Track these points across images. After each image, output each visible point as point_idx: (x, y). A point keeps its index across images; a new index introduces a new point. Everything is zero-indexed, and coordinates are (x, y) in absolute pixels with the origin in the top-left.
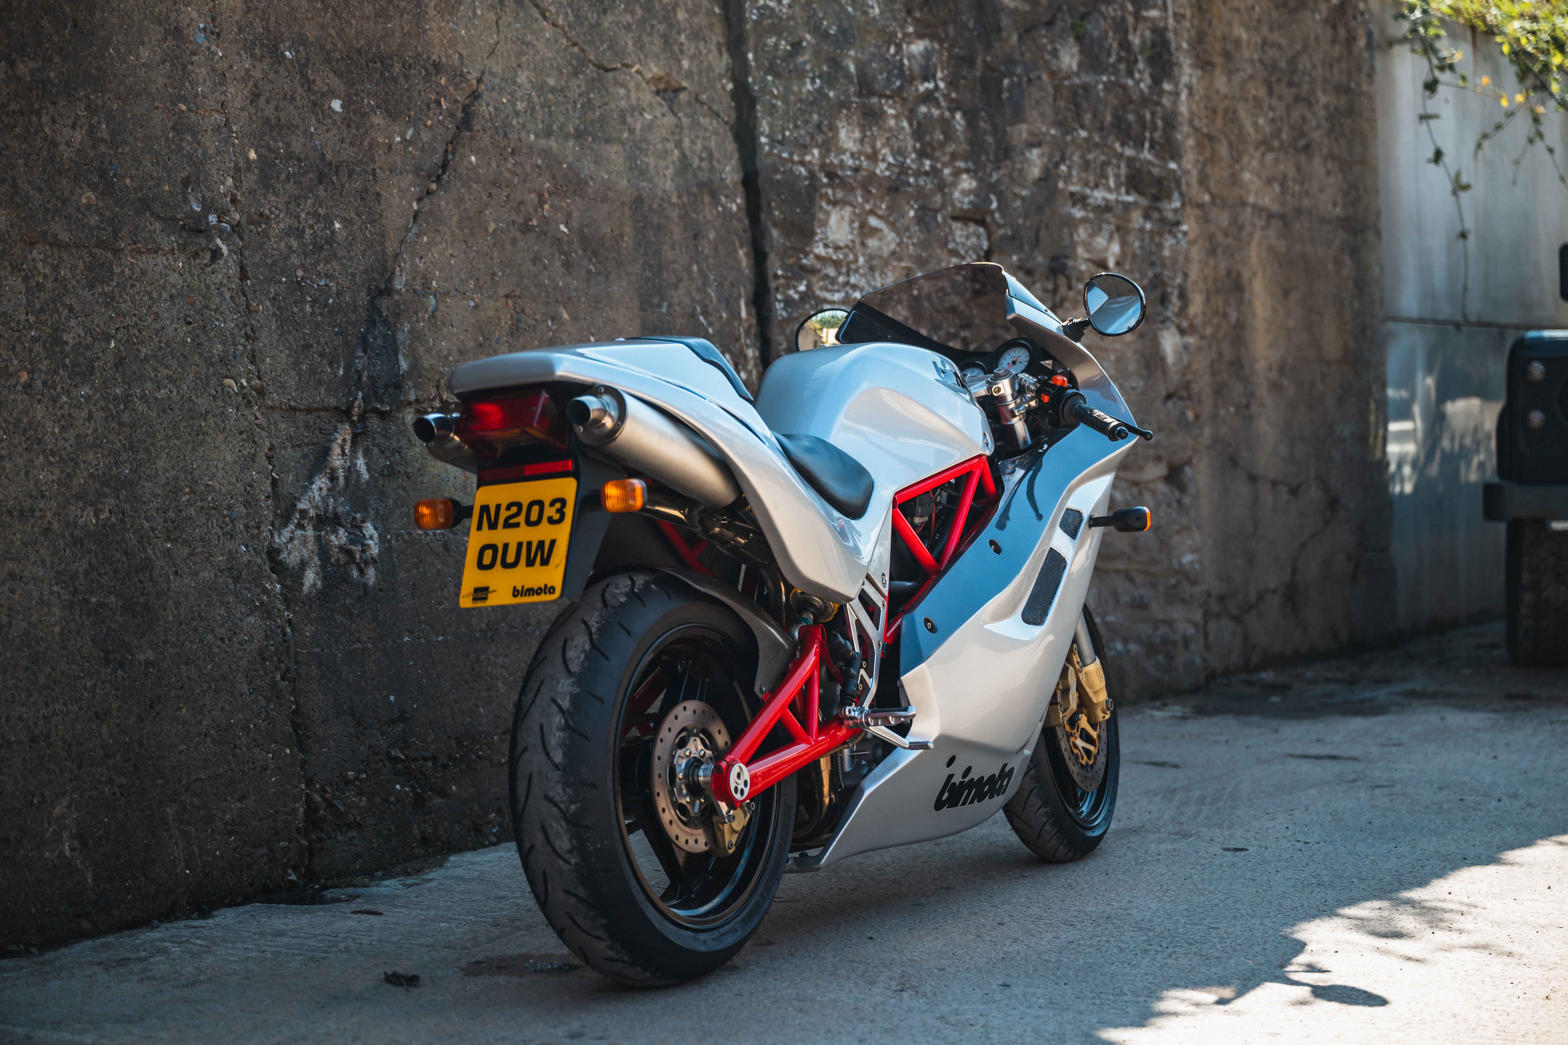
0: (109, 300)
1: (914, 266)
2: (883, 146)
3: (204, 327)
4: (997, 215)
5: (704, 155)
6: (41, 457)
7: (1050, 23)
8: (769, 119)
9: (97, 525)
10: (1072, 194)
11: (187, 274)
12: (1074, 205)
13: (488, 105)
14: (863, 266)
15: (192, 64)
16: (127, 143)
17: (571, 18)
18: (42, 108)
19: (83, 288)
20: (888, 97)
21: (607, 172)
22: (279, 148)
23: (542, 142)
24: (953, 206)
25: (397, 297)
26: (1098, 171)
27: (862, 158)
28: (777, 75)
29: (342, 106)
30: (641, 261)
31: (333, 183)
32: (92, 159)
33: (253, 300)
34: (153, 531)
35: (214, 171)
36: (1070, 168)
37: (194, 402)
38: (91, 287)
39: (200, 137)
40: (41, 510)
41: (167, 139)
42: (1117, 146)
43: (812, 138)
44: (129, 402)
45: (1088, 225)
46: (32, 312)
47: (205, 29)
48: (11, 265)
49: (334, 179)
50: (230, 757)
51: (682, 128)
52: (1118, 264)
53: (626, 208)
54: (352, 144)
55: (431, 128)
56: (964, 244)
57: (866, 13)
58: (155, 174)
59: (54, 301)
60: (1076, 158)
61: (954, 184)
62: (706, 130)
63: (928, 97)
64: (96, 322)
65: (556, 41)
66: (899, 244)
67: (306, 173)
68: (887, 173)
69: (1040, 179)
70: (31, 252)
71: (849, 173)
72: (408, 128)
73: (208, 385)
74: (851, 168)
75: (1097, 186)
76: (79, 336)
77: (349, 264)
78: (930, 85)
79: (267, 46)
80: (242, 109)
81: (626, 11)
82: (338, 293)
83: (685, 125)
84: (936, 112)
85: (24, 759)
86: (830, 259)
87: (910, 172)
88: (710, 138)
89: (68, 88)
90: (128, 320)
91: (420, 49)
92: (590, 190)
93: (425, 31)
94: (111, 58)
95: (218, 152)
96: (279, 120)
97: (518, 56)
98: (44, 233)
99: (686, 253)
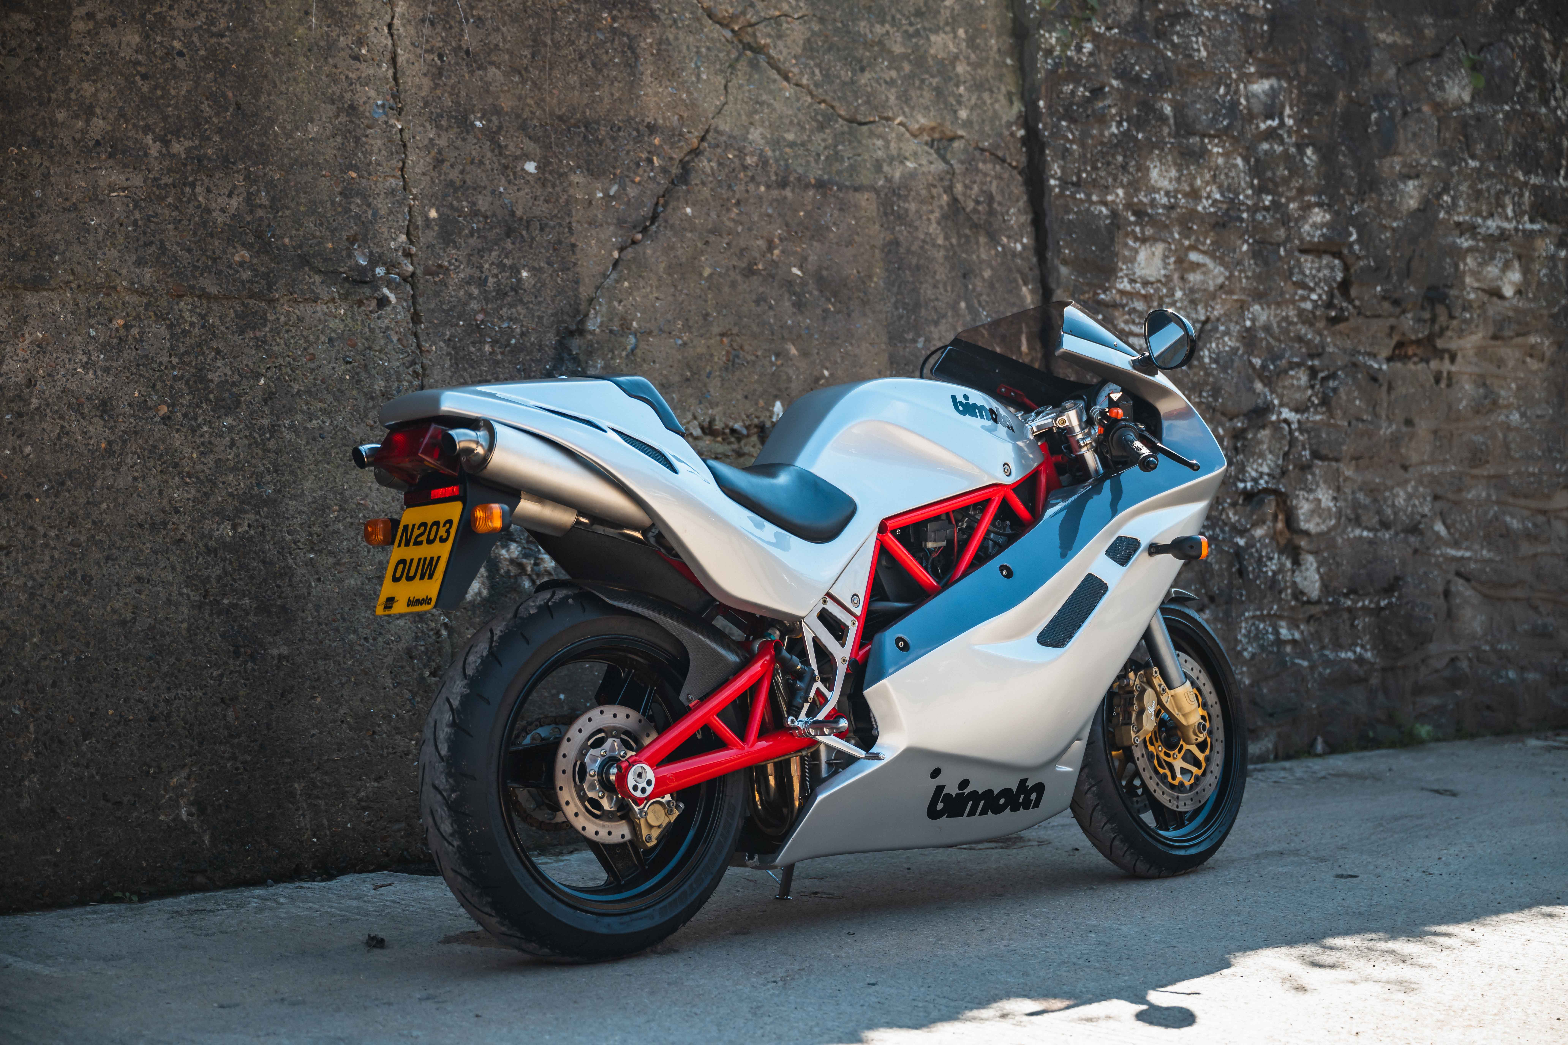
0: (261, 343)
1: (1250, 299)
2: (1207, 183)
3: (366, 366)
4: (1356, 247)
5: (982, 199)
6: (177, 479)
7: (1436, 56)
8: (1062, 163)
9: (233, 537)
10: (1458, 224)
11: (349, 320)
12: (1461, 235)
13: (709, 161)
14: (1181, 300)
15: (367, 136)
16: (288, 208)
17: (818, 76)
18: (196, 180)
19: (233, 333)
20: (1212, 137)
21: (855, 217)
22: (463, 207)
23: (775, 193)
24: (1302, 240)
25: (590, 337)
26: (1493, 201)
27: (1180, 196)
28: (1072, 120)
29: (537, 168)
30: (893, 300)
31: (522, 236)
32: (248, 223)
33: (426, 341)
34: (295, 543)
35: (384, 229)
36: (1453, 198)
37: (349, 432)
38: (242, 332)
39: (371, 200)
40: (174, 523)
41: (333, 203)
42: (1520, 175)
43: (1115, 180)
44: (275, 431)
45: (1477, 255)
46: (176, 355)
47: (383, 106)
48: (156, 315)
49: (524, 233)
50: (368, 742)
51: (954, 174)
52: (1519, 292)
53: (877, 251)
54: (547, 201)
55: (639, 183)
56: (1314, 277)
57: (1191, 56)
58: (318, 233)
59: (199, 345)
60: (1464, 188)
61: (1303, 218)
62: (986, 175)
63: (1271, 135)
64: (245, 362)
65: (798, 100)
66: (1230, 278)
67: (492, 228)
68: (1212, 210)
69: (1419, 210)
70: (178, 304)
71: (1160, 211)
72: (612, 185)
73: (366, 416)
74: (1164, 206)
75: (1491, 215)
76: (226, 375)
77: (536, 308)
78: (1275, 123)
79: (456, 118)
80: (424, 174)
81: (889, 68)
82: (523, 334)
83: (957, 171)
84: (1279, 149)
85: (142, 735)
86: (1138, 293)
87: (1242, 208)
88: (991, 182)
89: (226, 162)
90: (280, 361)
91: (632, 113)
92: (832, 235)
93: (638, 97)
94: (276, 135)
95: (391, 212)
96: (465, 182)
97: (750, 114)
98: (193, 287)
99: (952, 291)
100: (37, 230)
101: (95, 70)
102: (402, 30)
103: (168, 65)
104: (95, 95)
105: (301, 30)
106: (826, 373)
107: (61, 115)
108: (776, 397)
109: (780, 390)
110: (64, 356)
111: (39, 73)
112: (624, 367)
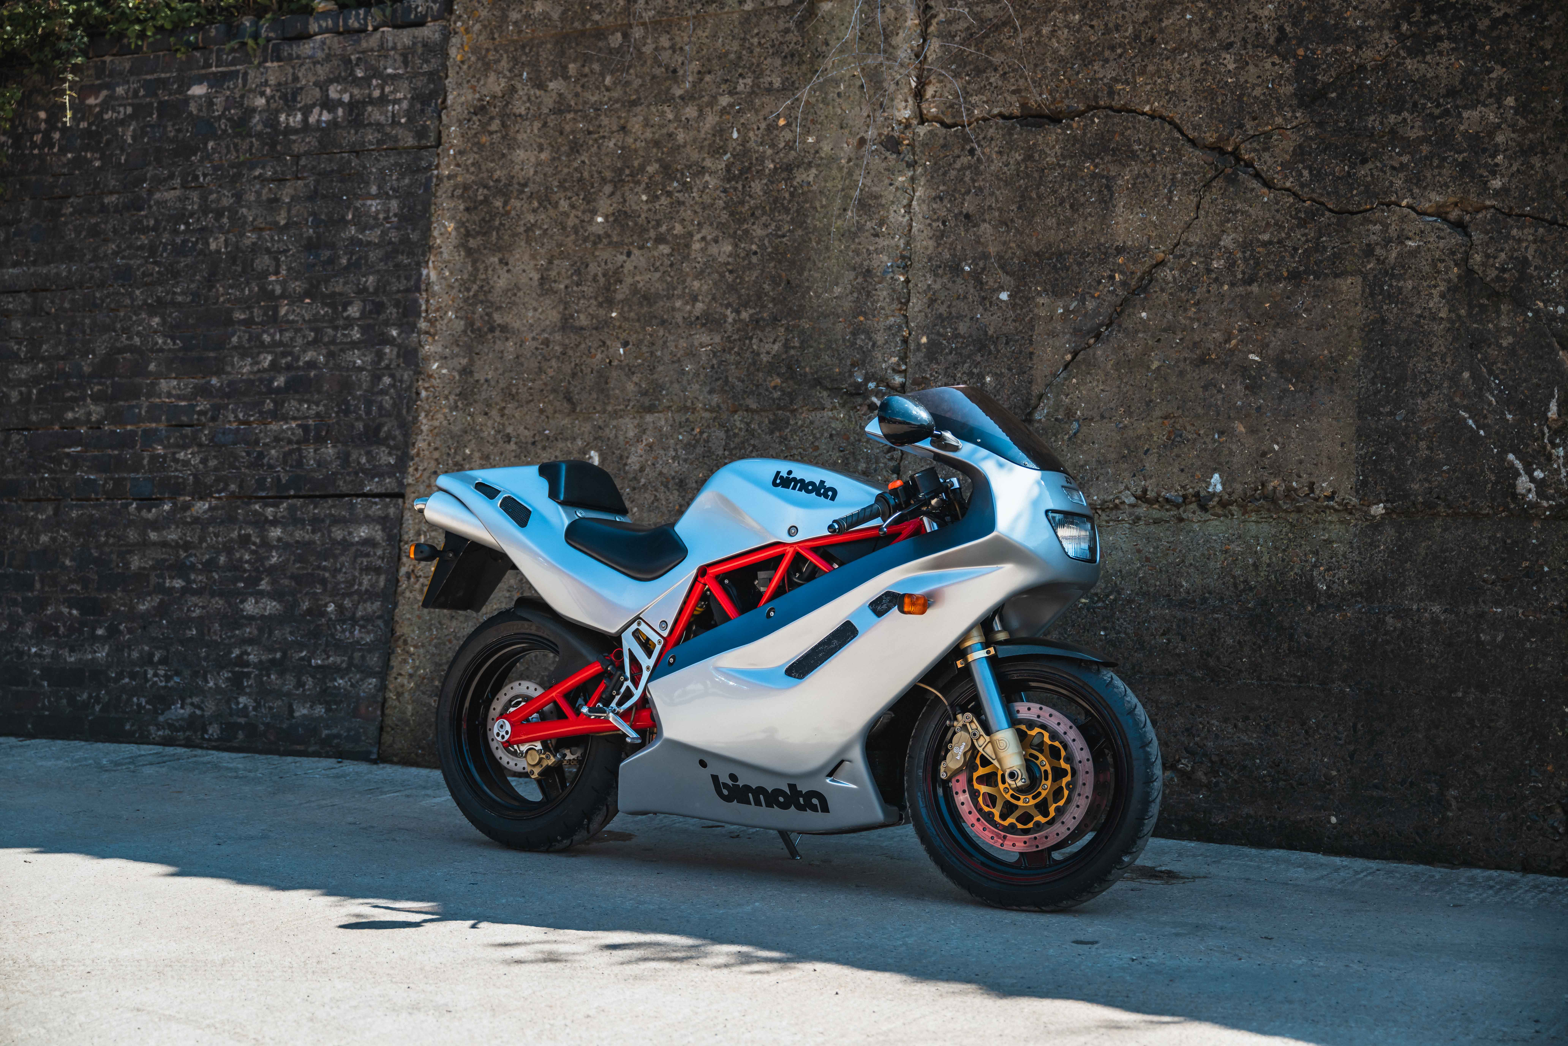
3: (854, 453)
5: (1510, 266)
11: (846, 421)
13: (1171, 270)
16: (811, 347)
17: (1306, 177)
21: (1332, 302)
22: (947, 333)
23: (1240, 290)
25: (1036, 425)
29: (1009, 296)
30: (1370, 376)
31: (990, 350)
32: (783, 359)
35: (879, 355)
38: (772, 432)
39: (873, 335)
41: (844, 340)
47: (892, 266)
48: (719, 424)
49: (992, 347)
51: (1472, 245)
53: (1355, 331)
54: (1014, 321)
55: (1098, 297)
58: (830, 362)
59: (743, 443)
62: (1520, 241)
65: (1278, 202)
67: (967, 346)
70: (733, 416)
72: (1072, 301)
79: (950, 267)
80: (920, 311)
81: (1401, 154)
83: (1478, 242)
88: (1527, 248)
89: (775, 320)
90: (795, 451)
91: (1102, 240)
92: (1300, 322)
93: (1108, 227)
94: (811, 297)
95: (886, 342)
96: (951, 313)
97: (1221, 224)
98: (741, 405)
99: (1453, 362)
100: (655, 376)
101: (702, 272)
102: (917, 209)
103: (746, 262)
104: (699, 288)
105: (839, 222)
106: (1276, 447)
107: (678, 304)
108: (1215, 470)
109: (1220, 464)
110: (662, 452)
111: (669, 279)
112: (1065, 448)
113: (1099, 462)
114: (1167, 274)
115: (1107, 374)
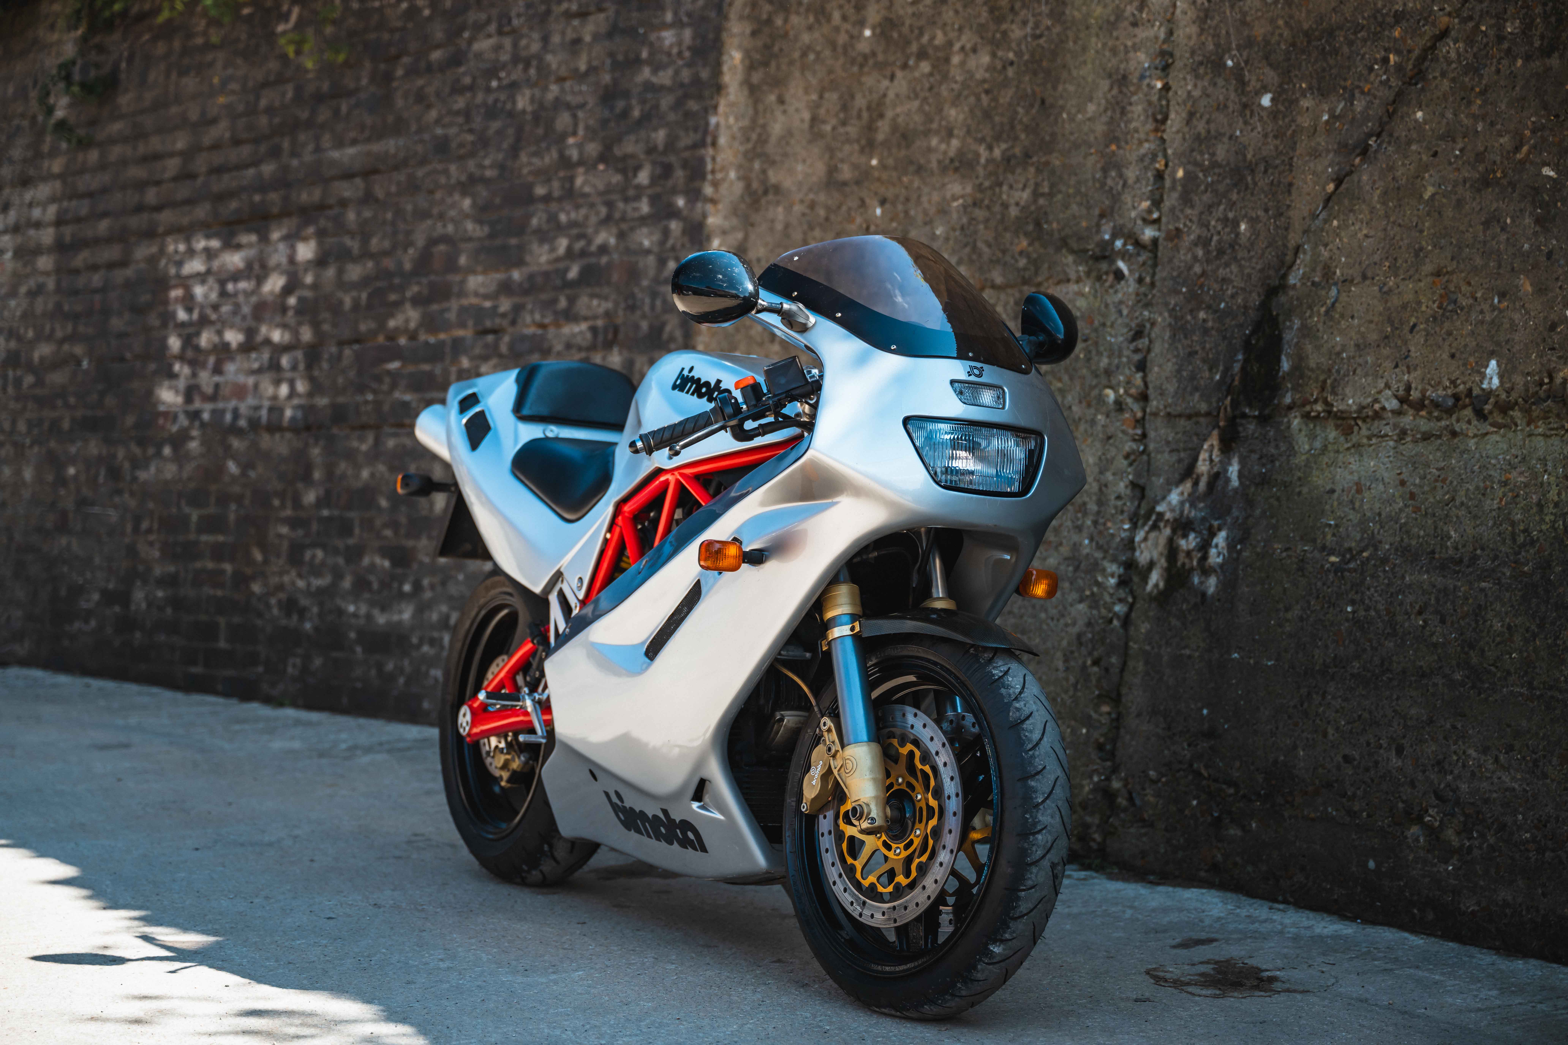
3: (1097, 343)
11: (1092, 297)
13: (1456, 41)
15: (1129, 104)
22: (1204, 161)
23: (1537, 65)
25: (1291, 293)
29: (1272, 100)
35: (1129, 200)
37: (1071, 410)
41: (1094, 180)
47: (1149, 67)
55: (1369, 93)
58: (1078, 213)
67: (1223, 179)
72: (1339, 102)
77: (1248, 264)
79: (1213, 62)
80: (1178, 131)
82: (1232, 296)
89: (1026, 156)
94: (1064, 121)
95: (1138, 179)
96: (1209, 132)
98: (986, 280)
101: (959, 95)
103: (1002, 77)
104: (955, 118)
107: (934, 142)
108: (1492, 354)
109: (1498, 344)
111: (927, 108)
112: (1320, 326)
113: (1357, 346)
114: (1450, 48)
115: (1372, 210)
